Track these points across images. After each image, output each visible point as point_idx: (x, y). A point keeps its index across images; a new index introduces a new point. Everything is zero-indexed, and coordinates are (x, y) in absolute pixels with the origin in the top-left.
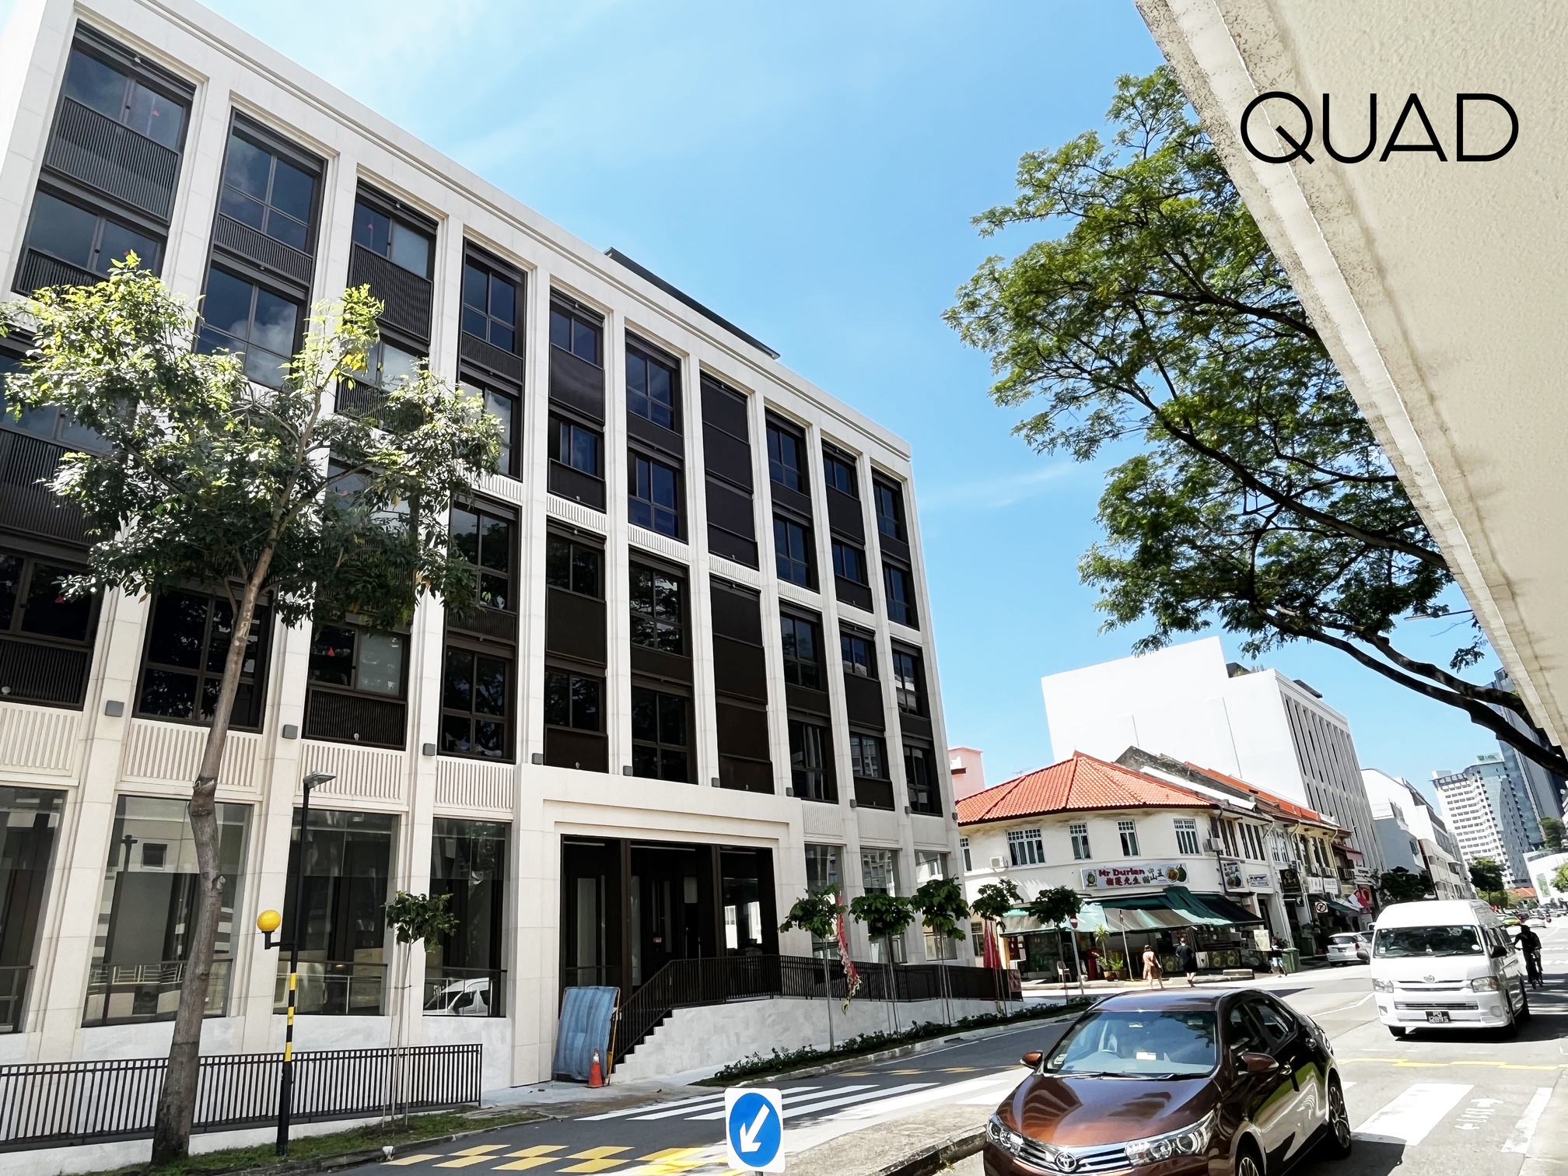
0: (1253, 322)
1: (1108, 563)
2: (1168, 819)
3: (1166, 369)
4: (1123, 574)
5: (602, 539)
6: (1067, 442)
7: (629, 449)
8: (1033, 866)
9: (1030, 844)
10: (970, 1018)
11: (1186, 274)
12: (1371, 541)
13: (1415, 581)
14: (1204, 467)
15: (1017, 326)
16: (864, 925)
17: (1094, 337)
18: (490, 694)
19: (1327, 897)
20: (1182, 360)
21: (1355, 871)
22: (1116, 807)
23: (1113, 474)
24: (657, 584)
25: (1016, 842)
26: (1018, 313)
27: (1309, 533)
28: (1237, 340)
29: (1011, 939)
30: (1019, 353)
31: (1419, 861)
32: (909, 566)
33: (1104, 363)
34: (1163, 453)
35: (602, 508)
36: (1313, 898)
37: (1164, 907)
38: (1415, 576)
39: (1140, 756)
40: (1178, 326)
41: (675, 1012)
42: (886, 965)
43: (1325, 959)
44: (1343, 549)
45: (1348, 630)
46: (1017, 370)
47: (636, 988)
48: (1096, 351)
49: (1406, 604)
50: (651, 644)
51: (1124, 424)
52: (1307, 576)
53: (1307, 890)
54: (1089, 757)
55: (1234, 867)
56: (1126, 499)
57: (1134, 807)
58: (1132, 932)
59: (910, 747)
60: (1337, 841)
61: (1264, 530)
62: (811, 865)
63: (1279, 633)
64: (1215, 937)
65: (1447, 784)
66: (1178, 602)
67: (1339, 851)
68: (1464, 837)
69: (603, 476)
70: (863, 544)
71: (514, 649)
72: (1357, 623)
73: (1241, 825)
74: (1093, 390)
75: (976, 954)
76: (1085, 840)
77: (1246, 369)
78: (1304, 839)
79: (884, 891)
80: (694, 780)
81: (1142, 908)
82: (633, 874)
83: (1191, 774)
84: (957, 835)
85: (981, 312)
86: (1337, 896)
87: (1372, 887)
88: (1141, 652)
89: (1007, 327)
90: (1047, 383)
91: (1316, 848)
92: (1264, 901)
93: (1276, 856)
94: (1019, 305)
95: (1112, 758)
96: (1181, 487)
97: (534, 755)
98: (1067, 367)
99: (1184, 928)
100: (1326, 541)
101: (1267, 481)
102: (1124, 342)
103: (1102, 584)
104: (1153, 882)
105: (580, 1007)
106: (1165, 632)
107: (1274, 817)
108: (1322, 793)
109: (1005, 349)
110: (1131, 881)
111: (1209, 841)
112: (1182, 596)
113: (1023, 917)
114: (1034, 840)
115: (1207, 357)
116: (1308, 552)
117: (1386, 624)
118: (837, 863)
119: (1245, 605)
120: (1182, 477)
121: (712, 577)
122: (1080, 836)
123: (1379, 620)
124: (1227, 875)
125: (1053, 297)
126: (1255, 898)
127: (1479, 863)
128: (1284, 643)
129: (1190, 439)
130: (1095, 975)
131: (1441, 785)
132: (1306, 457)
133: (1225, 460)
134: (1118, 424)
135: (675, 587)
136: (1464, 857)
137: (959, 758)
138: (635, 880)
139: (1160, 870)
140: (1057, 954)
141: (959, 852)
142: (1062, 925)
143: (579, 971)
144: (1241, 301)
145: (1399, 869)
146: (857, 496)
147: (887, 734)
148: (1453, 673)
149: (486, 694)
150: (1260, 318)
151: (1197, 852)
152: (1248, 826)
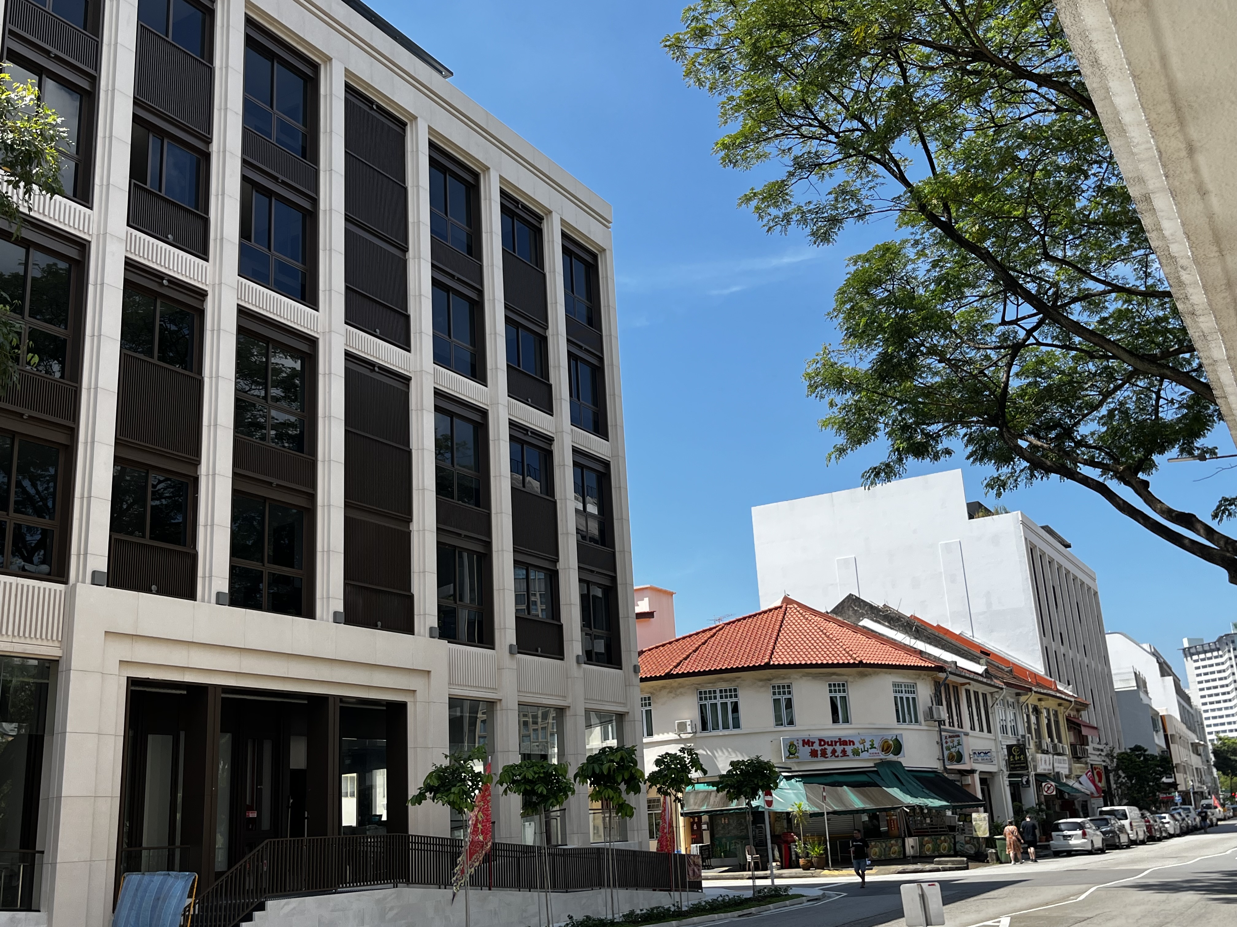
0: (1032, 91)
1: (841, 372)
2: (887, 681)
3: (928, 139)
4: (857, 387)
5: (202, 295)
6: (804, 220)
7: (244, 178)
8: (726, 732)
9: (724, 705)
10: (638, 912)
11: (959, 22)
12: (1140, 366)
13: (1184, 416)
14: (963, 263)
15: (754, 67)
16: (515, 800)
17: (846, 91)
18: (38, 492)
19: (1057, 777)
20: (946, 129)
21: (1090, 748)
22: (827, 666)
23: (855, 262)
24: (273, 360)
25: (708, 703)
26: (756, 50)
27: (1073, 353)
28: (1010, 113)
29: (694, 818)
30: (753, 101)
31: (1159, 740)
32: (601, 359)
33: (856, 124)
34: (916, 243)
35: (203, 253)
36: (1041, 778)
37: (876, 785)
38: (1186, 411)
39: (860, 606)
40: (946, 87)
41: (270, 904)
42: (540, 848)
43: (1047, 847)
44: (1109, 374)
45: (1105, 469)
46: (750, 122)
47: (219, 874)
48: (847, 108)
49: (1171, 443)
50: (263, 438)
51: (872, 203)
52: (1065, 402)
53: (1035, 770)
54: (800, 605)
55: (956, 739)
56: (868, 294)
57: (848, 665)
58: (835, 813)
59: (588, 583)
60: (1073, 713)
61: (1022, 345)
62: (455, 725)
63: (1029, 468)
64: (928, 820)
65: (1198, 653)
66: (917, 424)
67: (1074, 725)
68: (1210, 714)
69: (207, 210)
70: (546, 328)
71: (73, 432)
72: (1116, 461)
73: (968, 691)
74: (840, 156)
75: (652, 837)
76: (789, 704)
77: (1020, 147)
78: (1036, 710)
79: (545, 757)
80: (310, 614)
81: (848, 785)
82: (224, 730)
83: (917, 631)
84: (638, 692)
85: (712, 42)
86: (1066, 777)
87: (1106, 767)
88: (872, 484)
89: (741, 66)
90: (786, 143)
91: (1049, 720)
92: (986, 780)
93: (1004, 729)
94: (757, 40)
95: (827, 605)
96: (932, 287)
97: (94, 573)
98: (811, 125)
99: (894, 809)
100: (1090, 364)
101: (1032, 287)
102: (880, 100)
103: (832, 396)
104: (864, 755)
105: (142, 899)
106: (900, 460)
107: (1005, 683)
108: (1060, 658)
109: (737, 93)
110: (839, 753)
111: (931, 709)
112: (924, 418)
113: (709, 793)
114: (729, 701)
115: (975, 130)
116: (1070, 375)
117: (1147, 465)
118: (489, 723)
119: (993, 432)
120: (935, 274)
121: (349, 355)
122: (783, 698)
123: (1140, 459)
124: (948, 749)
125: (798, 33)
126: (977, 777)
127: (1224, 744)
128: (1034, 481)
129: (948, 229)
130: (789, 862)
131: (1192, 655)
132: (1078, 262)
133: (985, 255)
134: (866, 202)
135: (298, 366)
136: (1209, 737)
137: (646, 600)
138: (225, 740)
139: (872, 741)
140: (746, 838)
141: (638, 712)
142: (754, 803)
143: (144, 853)
144: (1020, 63)
145: (1138, 748)
146: (542, 267)
147: (561, 566)
148: (1213, 524)
149: (32, 491)
150: (1040, 86)
151: (916, 721)
152: (976, 693)
